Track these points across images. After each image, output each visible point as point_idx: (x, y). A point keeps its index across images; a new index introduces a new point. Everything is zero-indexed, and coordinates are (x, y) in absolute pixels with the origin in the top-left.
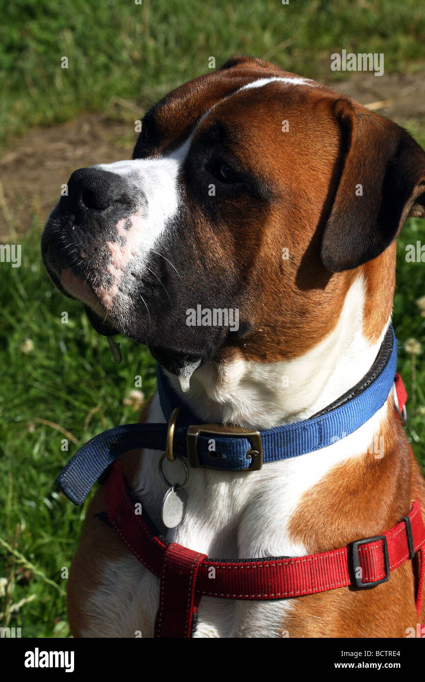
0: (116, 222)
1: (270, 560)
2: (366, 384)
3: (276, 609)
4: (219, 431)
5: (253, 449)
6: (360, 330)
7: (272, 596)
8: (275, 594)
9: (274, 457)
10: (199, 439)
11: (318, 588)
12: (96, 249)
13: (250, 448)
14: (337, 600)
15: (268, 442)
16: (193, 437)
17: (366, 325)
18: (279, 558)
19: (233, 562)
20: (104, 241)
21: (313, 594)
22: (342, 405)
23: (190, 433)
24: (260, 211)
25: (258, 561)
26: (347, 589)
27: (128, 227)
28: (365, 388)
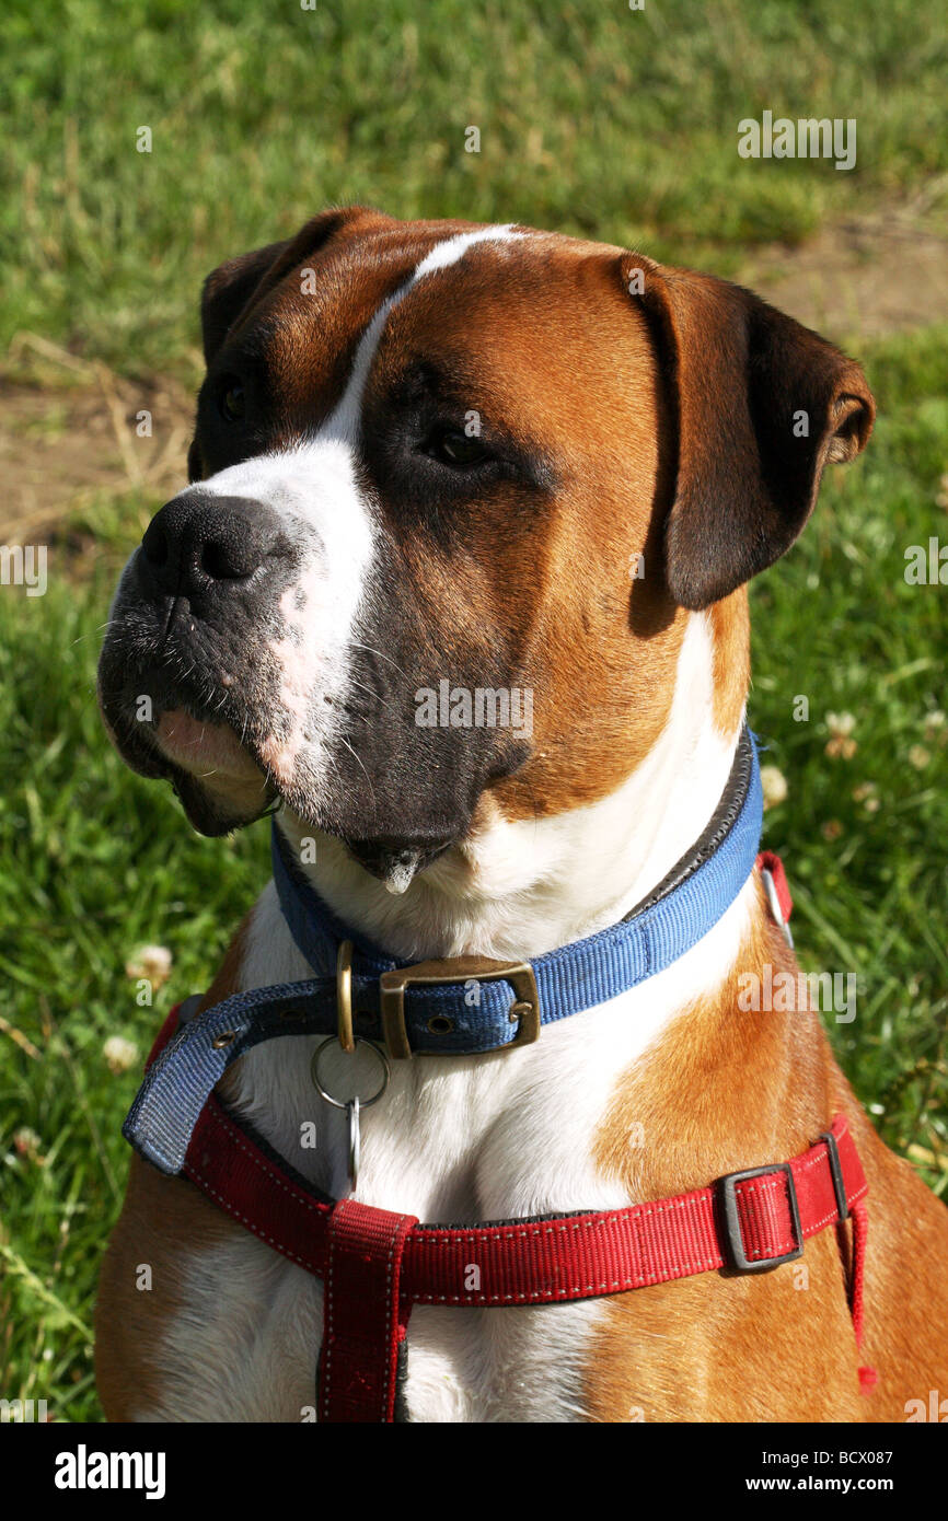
0: (277, 598)
1: (554, 1218)
2: (720, 834)
3: (572, 1322)
4: (447, 975)
5: (520, 999)
6: (708, 720)
7: (562, 1295)
8: (568, 1290)
9: (559, 1011)
10: (407, 997)
11: (656, 1274)
12: (251, 664)
13: (514, 1000)
14: (695, 1298)
15: (548, 981)
16: (395, 996)
17: (718, 708)
18: (573, 1213)
19: (478, 1226)
20: (262, 641)
21: (646, 1286)
22: (681, 883)
23: (388, 987)
24: (536, 513)
25: (529, 1222)
26: (714, 1275)
27: (301, 602)
28: (721, 842)
